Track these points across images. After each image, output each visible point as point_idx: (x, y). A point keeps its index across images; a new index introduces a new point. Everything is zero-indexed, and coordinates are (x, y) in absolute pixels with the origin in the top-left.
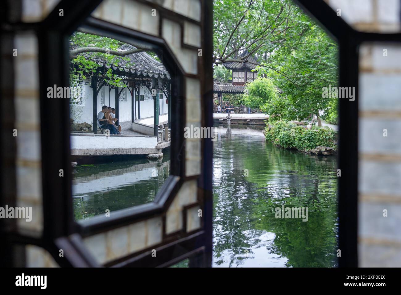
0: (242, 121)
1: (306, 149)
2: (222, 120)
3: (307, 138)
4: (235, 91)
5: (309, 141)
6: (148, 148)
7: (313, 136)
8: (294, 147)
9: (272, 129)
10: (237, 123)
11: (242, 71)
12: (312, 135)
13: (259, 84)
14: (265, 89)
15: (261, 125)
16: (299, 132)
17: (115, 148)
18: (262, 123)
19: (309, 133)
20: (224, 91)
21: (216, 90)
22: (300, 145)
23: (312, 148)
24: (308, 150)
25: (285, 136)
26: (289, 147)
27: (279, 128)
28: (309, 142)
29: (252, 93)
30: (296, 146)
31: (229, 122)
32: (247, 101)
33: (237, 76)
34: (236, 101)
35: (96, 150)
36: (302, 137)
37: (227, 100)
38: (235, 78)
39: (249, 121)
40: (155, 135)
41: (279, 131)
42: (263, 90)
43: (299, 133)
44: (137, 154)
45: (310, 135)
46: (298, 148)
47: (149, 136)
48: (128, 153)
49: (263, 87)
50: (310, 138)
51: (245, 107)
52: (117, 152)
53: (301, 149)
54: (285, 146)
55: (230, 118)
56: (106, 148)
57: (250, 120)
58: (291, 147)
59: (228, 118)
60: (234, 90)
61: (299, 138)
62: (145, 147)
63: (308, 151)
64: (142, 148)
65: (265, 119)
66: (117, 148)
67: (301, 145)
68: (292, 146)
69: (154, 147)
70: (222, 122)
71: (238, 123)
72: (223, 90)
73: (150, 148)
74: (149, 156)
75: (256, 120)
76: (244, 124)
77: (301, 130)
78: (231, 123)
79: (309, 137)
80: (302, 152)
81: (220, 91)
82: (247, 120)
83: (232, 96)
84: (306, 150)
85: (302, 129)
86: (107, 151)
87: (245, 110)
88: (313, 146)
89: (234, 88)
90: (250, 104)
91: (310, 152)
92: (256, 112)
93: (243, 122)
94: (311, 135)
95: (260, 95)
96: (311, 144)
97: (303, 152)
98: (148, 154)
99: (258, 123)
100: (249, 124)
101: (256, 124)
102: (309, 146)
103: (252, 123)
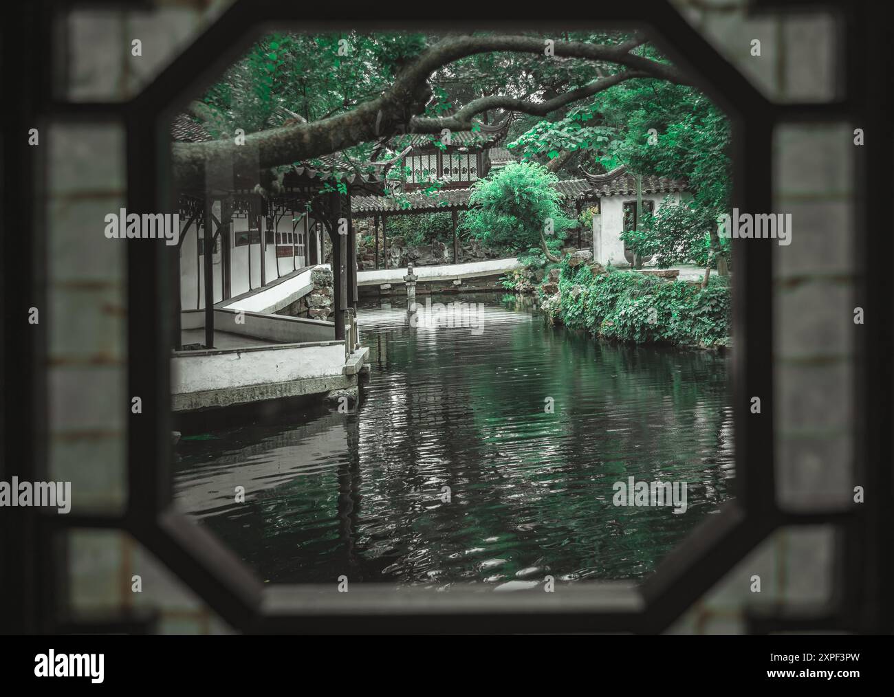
0: (440, 286)
1: (702, 340)
2: (389, 286)
3: (706, 309)
4: (421, 207)
5: (712, 318)
6: (327, 376)
7: (721, 305)
8: (666, 337)
9: (583, 296)
10: (426, 292)
11: (430, 154)
12: (720, 302)
13: (511, 179)
14: (527, 194)
15: (491, 291)
16: (679, 296)
17: (255, 382)
18: (494, 286)
19: (711, 295)
20: (392, 210)
21: (372, 209)
22: (685, 332)
23: (720, 336)
24: (709, 342)
25: (640, 311)
26: (650, 339)
27: (612, 291)
28: (714, 321)
29: (493, 207)
30: (670, 334)
31: (412, 291)
32: (478, 231)
33: (417, 167)
34: (418, 233)
35: (217, 392)
36: (690, 310)
37: (395, 234)
38: (410, 173)
39: (460, 282)
40: (337, 338)
41: (614, 300)
42: (525, 196)
43: (682, 298)
44: (303, 393)
45: (716, 302)
46: (678, 341)
47: (328, 342)
48: (285, 395)
49: (522, 188)
50: (716, 310)
51: (446, 248)
52: (262, 394)
53: (686, 342)
54: (637, 337)
55: (413, 279)
56: (236, 385)
57: (463, 280)
58: (655, 339)
59: (408, 281)
60: (418, 204)
61: (682, 311)
62: (319, 374)
63: (711, 346)
64: (313, 378)
65: (502, 275)
66: (260, 381)
67: (688, 330)
68: (658, 337)
69: (340, 372)
70: (389, 292)
71: (429, 292)
72: (389, 208)
73: (331, 375)
74: (330, 396)
75: (477, 278)
76: (446, 293)
77: (683, 291)
78: (416, 294)
79: (713, 307)
80: (690, 348)
81: (381, 210)
82: (455, 283)
83: (408, 222)
84: (705, 343)
85: (687, 286)
86: (238, 391)
87: (446, 254)
88: (723, 329)
89: (418, 200)
90: (488, 237)
91: (716, 348)
92: (475, 257)
93: (444, 288)
94: (717, 300)
95: (513, 210)
96: (717, 325)
97: (696, 349)
98: (328, 392)
99: (482, 286)
100: (460, 292)
101: (477, 289)
102: (712, 331)
103: (467, 288)
